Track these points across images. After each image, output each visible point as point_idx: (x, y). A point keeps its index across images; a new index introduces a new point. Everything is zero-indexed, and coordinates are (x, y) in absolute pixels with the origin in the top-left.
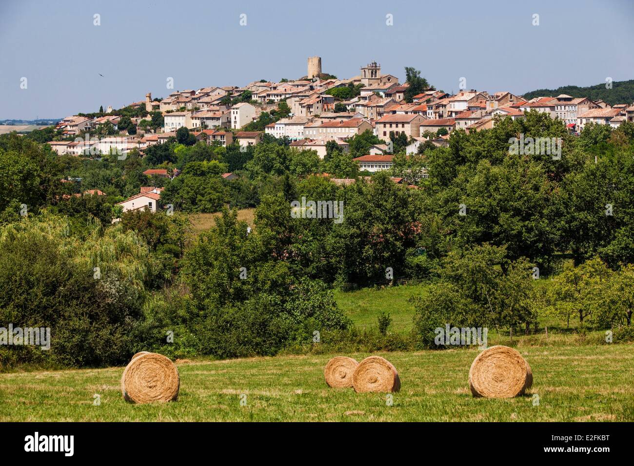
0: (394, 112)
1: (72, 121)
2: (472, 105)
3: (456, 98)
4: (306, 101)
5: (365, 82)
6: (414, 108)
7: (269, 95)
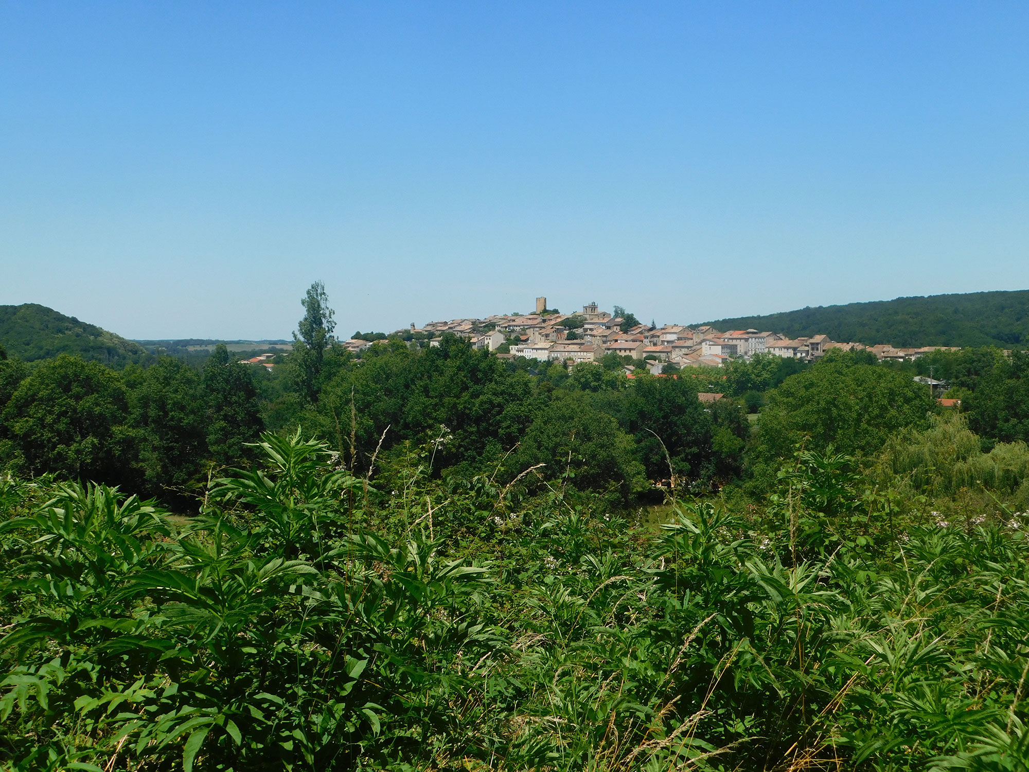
0: (616, 341)
1: (353, 343)
2: (680, 336)
3: (667, 331)
4: (544, 332)
5: (587, 316)
6: (632, 337)
7: (510, 326)
